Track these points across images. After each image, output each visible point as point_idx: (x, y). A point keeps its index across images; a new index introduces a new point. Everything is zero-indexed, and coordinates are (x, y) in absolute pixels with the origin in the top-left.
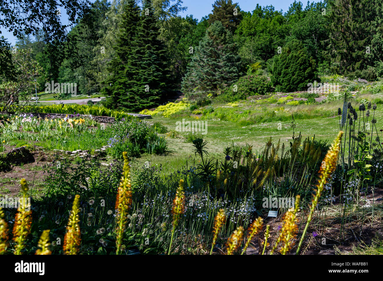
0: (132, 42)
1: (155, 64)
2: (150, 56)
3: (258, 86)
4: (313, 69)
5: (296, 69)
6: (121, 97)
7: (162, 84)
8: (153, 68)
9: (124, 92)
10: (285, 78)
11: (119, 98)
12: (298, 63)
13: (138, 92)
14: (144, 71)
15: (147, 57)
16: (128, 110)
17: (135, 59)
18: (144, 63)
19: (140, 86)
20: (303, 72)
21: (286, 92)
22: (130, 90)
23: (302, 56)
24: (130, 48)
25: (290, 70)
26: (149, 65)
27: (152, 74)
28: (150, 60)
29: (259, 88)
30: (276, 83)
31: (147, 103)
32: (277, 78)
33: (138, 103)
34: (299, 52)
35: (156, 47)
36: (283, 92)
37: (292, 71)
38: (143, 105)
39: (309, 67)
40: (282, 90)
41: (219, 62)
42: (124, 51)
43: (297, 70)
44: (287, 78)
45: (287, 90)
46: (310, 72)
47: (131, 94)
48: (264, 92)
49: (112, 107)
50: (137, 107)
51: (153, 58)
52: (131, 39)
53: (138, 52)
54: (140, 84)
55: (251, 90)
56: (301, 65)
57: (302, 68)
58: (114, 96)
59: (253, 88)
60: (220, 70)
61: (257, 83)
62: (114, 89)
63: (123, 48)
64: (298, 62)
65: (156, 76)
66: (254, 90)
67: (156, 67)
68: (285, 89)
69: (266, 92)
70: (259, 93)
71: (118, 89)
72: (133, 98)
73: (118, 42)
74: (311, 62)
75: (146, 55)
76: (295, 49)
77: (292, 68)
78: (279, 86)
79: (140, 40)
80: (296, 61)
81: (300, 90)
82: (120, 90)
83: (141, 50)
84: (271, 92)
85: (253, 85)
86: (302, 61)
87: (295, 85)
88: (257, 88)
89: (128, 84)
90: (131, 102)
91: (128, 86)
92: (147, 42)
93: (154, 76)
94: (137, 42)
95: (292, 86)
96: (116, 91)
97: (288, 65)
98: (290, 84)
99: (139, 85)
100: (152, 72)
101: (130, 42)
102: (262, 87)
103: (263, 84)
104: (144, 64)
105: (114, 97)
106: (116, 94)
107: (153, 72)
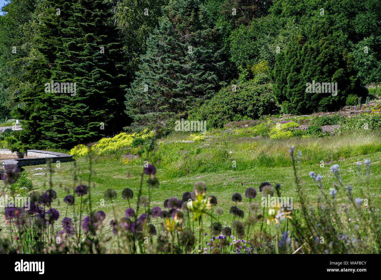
0: (63, 30)
1: (99, 67)
2: (91, 54)
3: (247, 103)
4: (349, 71)
5: (314, 71)
6: (43, 123)
7: (111, 100)
8: (95, 73)
9: (49, 116)
10: (294, 89)
11: (40, 126)
12: (319, 61)
13: (70, 114)
14: (80, 78)
15: (86, 55)
16: (54, 145)
17: (68, 58)
18: (81, 64)
19: (74, 105)
20: (327, 76)
21: (298, 114)
22: (58, 110)
23: (326, 48)
24: (60, 40)
25: (302, 74)
26: (90, 68)
27: (92, 83)
28: (90, 60)
29: (250, 108)
30: (282, 98)
31: (84, 133)
32: (282, 89)
33: (70, 134)
34: (321, 41)
35: (103, 38)
36: (293, 114)
37: (306, 76)
38: (78, 136)
39: (339, 67)
40: (291, 111)
41: (185, 62)
42: (51, 45)
43: (317, 73)
44: (297, 89)
45: (299, 110)
46: (340, 77)
47: (58, 118)
48: (259, 113)
49: (30, 140)
50: (67, 140)
51: (97, 56)
52: (64, 26)
53: (72, 47)
54: (74, 101)
55: (235, 110)
56: (323, 65)
57: (325, 70)
58: (32, 121)
59: (240, 107)
60: (186, 77)
61: (245, 98)
62: (33, 111)
63: (49, 41)
64: (318, 59)
65: (100, 88)
66: (241, 111)
67: (100, 73)
68: (295, 108)
69: (262, 114)
70: (251, 116)
71: (39, 109)
72: (61, 125)
73: (42, 30)
74: (344, 59)
75: (84, 52)
76: (315, 36)
77: (306, 71)
78: (285, 104)
79: (77, 27)
80: (315, 58)
81: (322, 111)
82: (41, 112)
83: (78, 43)
84: (272, 113)
85: (240, 102)
86: (325, 57)
87: (313, 101)
88: (246, 108)
89: (54, 102)
90: (59, 132)
91: (54, 104)
92: (87, 29)
93: (96, 87)
94: (72, 30)
95: (309, 103)
96: (35, 114)
97: (298, 66)
98: (303, 99)
99: (71, 104)
100: (93, 81)
101: (60, 30)
102: (254, 105)
103: (257, 100)
104: (82, 67)
105: (31, 124)
106: (35, 118)
107: (96, 80)
